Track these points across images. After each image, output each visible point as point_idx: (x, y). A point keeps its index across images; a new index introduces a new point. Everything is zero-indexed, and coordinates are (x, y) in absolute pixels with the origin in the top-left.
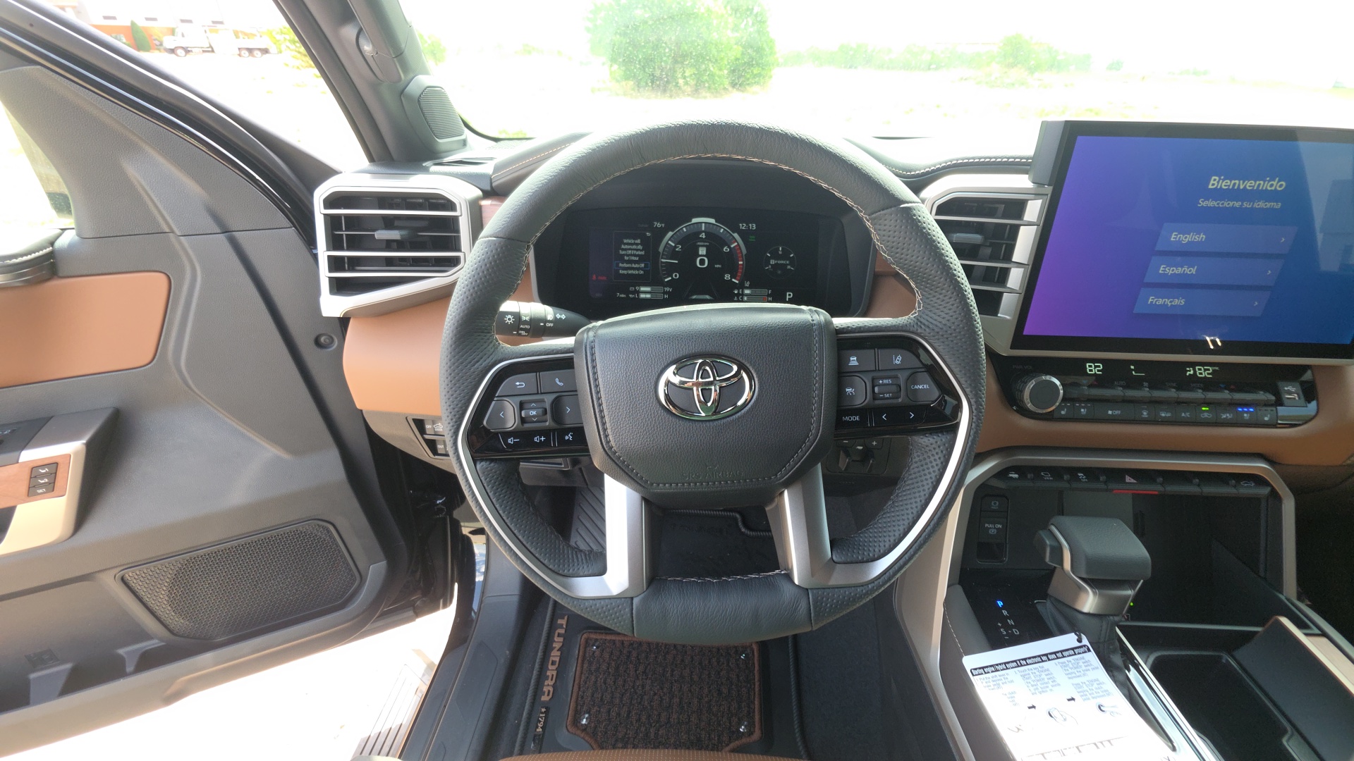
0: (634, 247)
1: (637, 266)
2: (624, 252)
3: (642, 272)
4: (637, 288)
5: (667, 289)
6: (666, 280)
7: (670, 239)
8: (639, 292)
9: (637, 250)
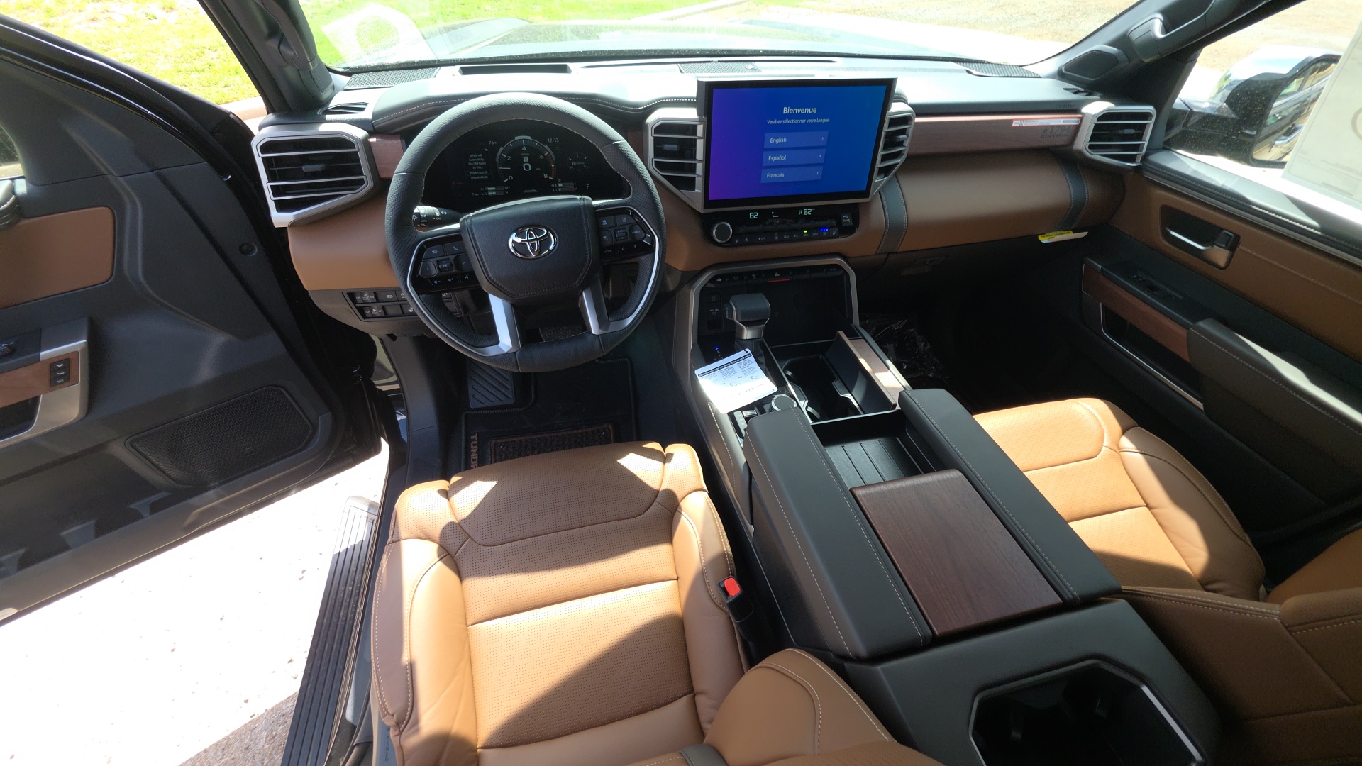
0: (478, 159)
1: (482, 173)
2: (471, 164)
3: (487, 177)
4: (486, 189)
5: (506, 187)
6: (504, 181)
7: (502, 152)
8: (487, 191)
9: (480, 162)
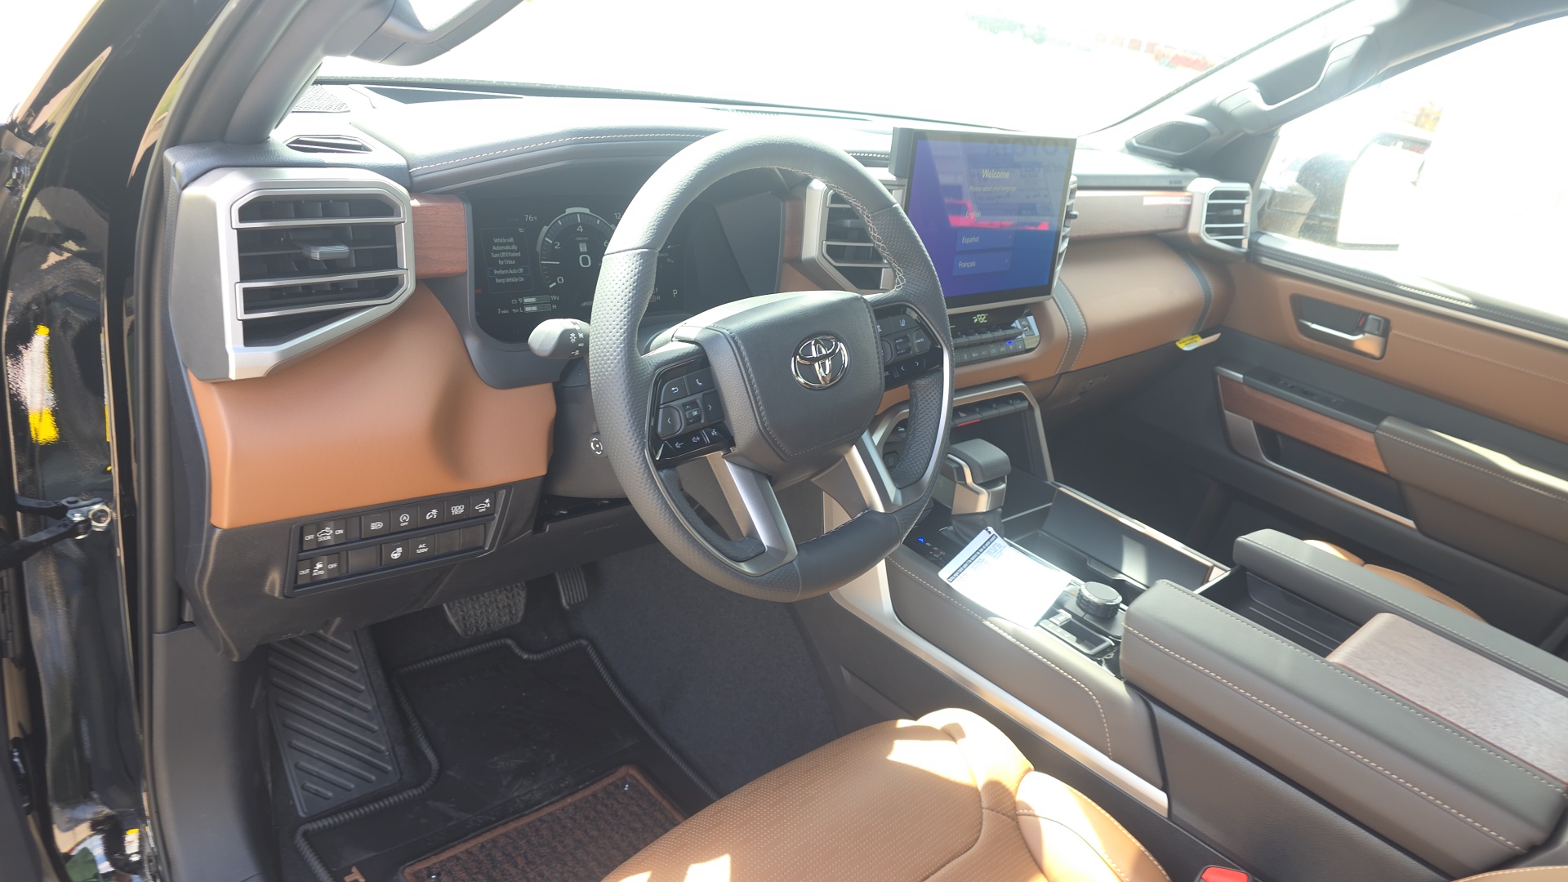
0: (508, 247)
1: (515, 271)
2: (496, 256)
3: (522, 279)
4: (520, 300)
5: (554, 298)
6: (551, 286)
7: (546, 235)
8: (523, 305)
9: (512, 251)
